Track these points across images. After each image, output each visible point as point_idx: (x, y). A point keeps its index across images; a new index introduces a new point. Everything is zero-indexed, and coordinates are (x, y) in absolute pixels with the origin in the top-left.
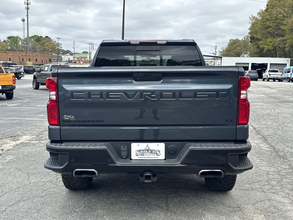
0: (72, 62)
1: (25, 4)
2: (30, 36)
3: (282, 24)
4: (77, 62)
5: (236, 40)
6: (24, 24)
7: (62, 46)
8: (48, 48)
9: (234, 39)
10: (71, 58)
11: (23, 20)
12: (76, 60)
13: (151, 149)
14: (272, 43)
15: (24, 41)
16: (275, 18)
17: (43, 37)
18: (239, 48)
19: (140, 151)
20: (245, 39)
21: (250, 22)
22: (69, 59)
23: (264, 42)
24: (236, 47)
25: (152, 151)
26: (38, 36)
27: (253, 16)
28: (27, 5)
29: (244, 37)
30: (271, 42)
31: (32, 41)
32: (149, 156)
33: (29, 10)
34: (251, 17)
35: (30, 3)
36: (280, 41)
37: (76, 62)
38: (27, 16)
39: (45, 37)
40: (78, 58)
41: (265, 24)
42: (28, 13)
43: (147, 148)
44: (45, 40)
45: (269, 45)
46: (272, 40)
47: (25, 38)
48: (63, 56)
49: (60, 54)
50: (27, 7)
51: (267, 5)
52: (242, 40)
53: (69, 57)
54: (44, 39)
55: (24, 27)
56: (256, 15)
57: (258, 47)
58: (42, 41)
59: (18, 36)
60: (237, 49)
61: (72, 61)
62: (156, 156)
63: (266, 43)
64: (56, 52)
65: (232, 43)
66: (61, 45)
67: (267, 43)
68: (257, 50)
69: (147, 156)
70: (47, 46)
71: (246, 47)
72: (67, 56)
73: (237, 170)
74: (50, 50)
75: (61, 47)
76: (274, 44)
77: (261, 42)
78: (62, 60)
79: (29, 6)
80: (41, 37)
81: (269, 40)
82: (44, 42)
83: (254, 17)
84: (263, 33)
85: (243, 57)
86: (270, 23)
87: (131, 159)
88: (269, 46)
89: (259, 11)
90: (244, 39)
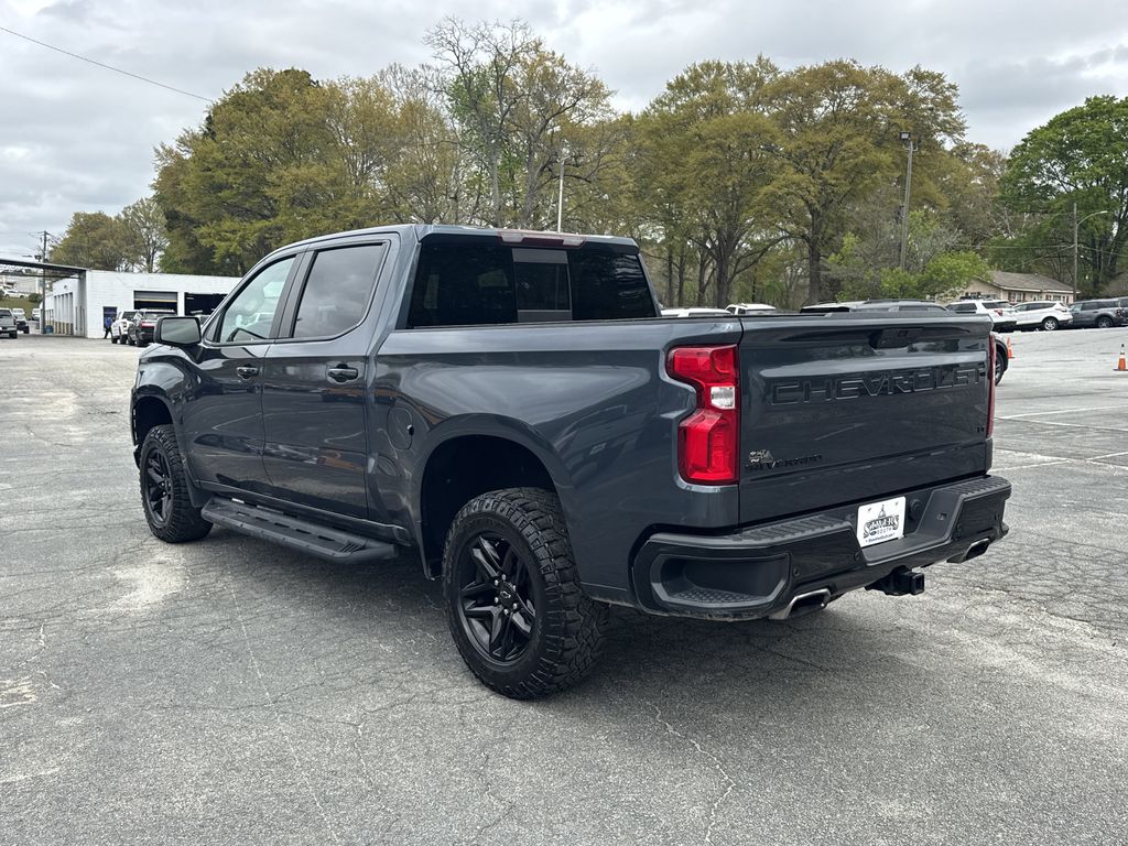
3: (267, 183)
5: (94, 215)
9: (89, 213)
14: (239, 234)
16: (239, 160)
18: (110, 243)
20: (126, 215)
21: (158, 166)
23: (213, 231)
24: (101, 239)
27: (167, 147)
29: (123, 209)
30: (234, 232)
34: (161, 150)
36: (261, 229)
41: (212, 177)
45: (229, 240)
46: (236, 226)
51: (209, 119)
52: (118, 218)
56: (173, 144)
57: (194, 243)
60: (105, 245)
63: (218, 233)
65: (81, 226)
67: (223, 234)
68: (189, 252)
71: (133, 242)
76: (243, 238)
77: (203, 230)
81: (227, 225)
83: (170, 152)
84: (208, 205)
85: (127, 271)
86: (228, 175)
88: (228, 243)
89: (182, 134)
90: (123, 216)
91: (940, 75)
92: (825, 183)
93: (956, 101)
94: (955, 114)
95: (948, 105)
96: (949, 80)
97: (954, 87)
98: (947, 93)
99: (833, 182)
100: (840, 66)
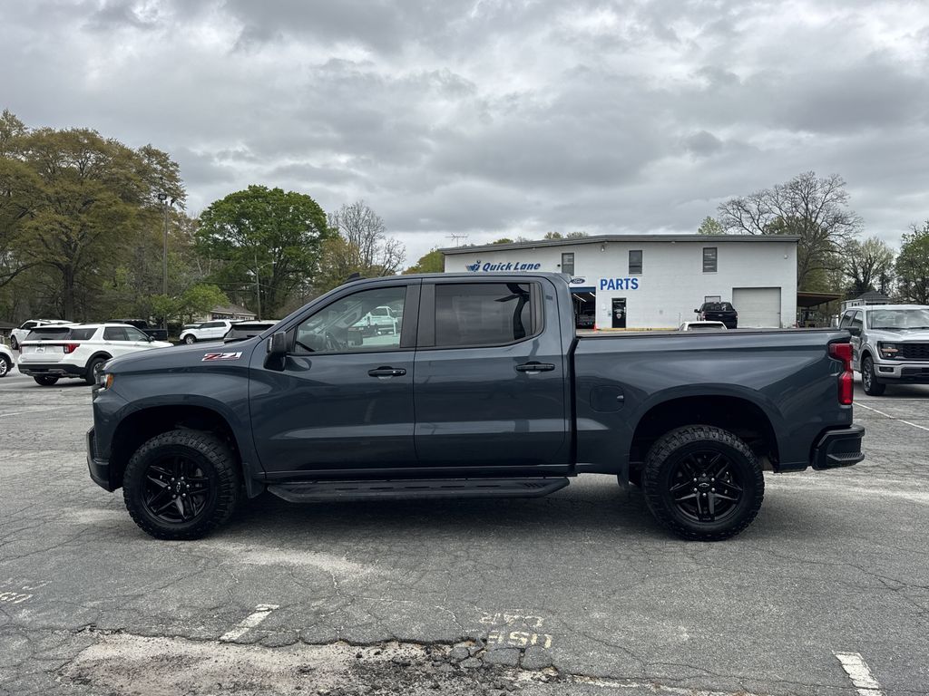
91: (165, 154)
92: (84, 225)
93: (179, 175)
94: (179, 184)
95: (172, 177)
96: (171, 160)
97: (175, 164)
98: (171, 168)
99: (91, 224)
100: (85, 133)
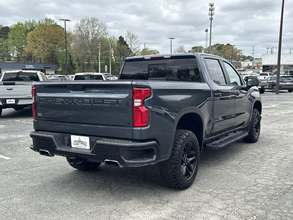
0: (251, 68)
1: (209, 15)
2: (212, 45)
4: (256, 68)
6: (207, 34)
7: (243, 52)
8: (228, 55)
10: (251, 64)
11: (207, 31)
12: (256, 65)
13: (81, 141)
15: (206, 50)
17: (224, 45)
19: (76, 141)
22: (248, 65)
25: (82, 142)
26: (220, 44)
28: (211, 16)
31: (213, 50)
32: (81, 146)
33: (212, 20)
35: (214, 13)
37: (254, 68)
38: (211, 26)
39: (226, 45)
40: (258, 63)
42: (212, 24)
43: (79, 140)
44: (226, 48)
47: (208, 47)
48: (242, 63)
49: (240, 61)
50: (210, 17)
53: (248, 63)
54: (226, 46)
55: (207, 37)
58: (223, 49)
59: (201, 46)
61: (251, 66)
62: (84, 146)
64: (236, 59)
66: (241, 52)
69: (80, 146)
70: (228, 53)
72: (246, 62)
73: (127, 162)
74: (231, 57)
75: (242, 54)
78: (241, 67)
79: (213, 16)
80: (223, 45)
82: (225, 50)
87: (71, 147)
